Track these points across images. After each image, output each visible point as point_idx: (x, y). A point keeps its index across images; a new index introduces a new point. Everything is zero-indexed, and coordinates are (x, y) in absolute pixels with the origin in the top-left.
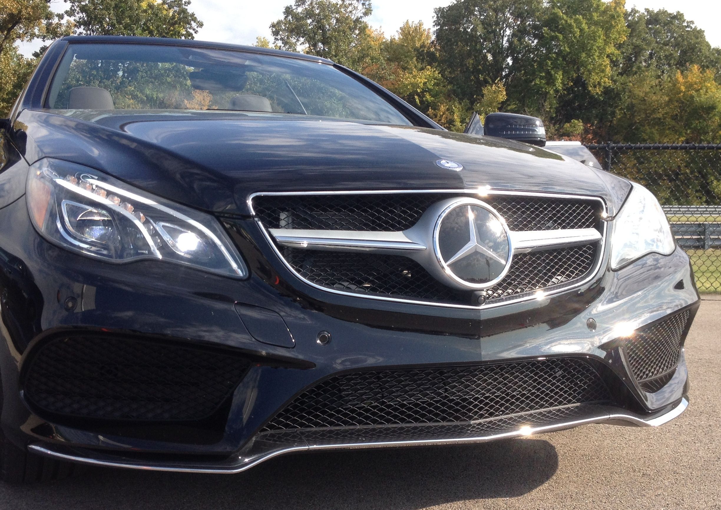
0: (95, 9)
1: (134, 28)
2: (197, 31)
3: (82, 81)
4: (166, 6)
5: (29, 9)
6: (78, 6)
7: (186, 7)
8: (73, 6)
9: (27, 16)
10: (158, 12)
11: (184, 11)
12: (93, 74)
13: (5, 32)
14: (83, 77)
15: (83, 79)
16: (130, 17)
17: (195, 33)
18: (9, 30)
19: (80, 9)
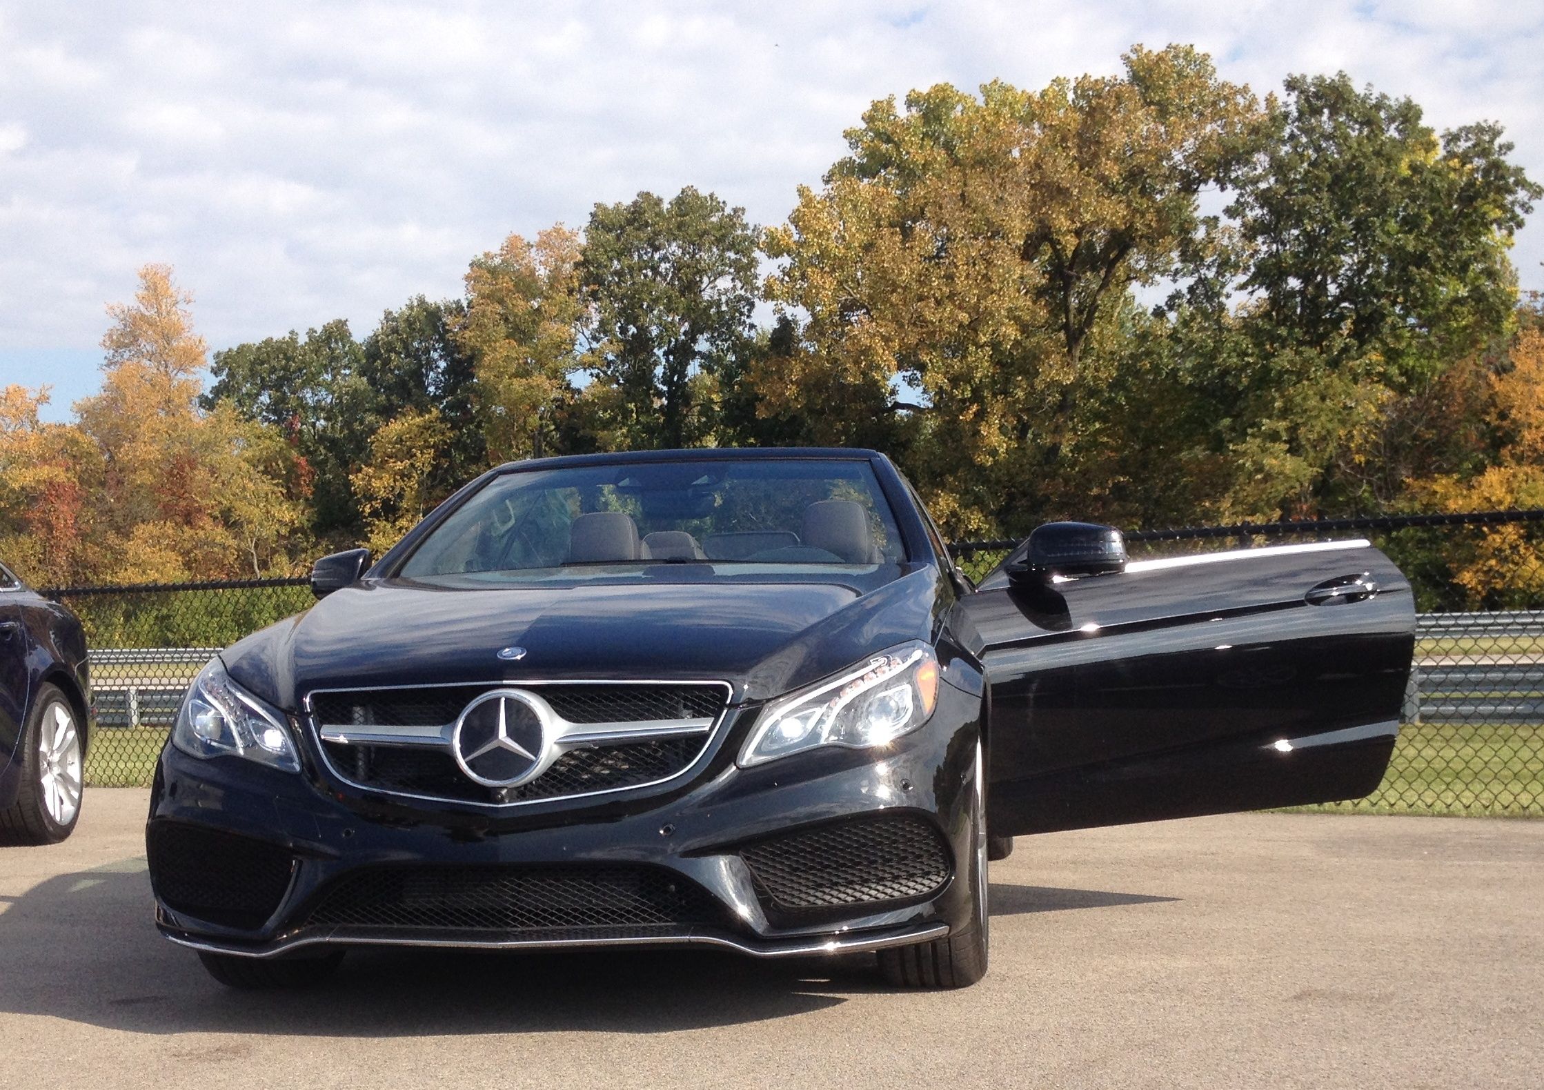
0: (1289, 193)
1: (1373, 223)
2: (1531, 207)
3: (1252, 355)
4: (1455, 163)
5: (1149, 216)
6: (1252, 192)
7: (1502, 158)
8: (1241, 195)
9: (1145, 230)
10: (1433, 179)
11: (1497, 166)
12: (1280, 336)
13: (1102, 273)
14: (1255, 345)
15: (1257, 351)
16: (1368, 201)
17: (1527, 212)
18: (1111, 265)
19: (1256, 199)
